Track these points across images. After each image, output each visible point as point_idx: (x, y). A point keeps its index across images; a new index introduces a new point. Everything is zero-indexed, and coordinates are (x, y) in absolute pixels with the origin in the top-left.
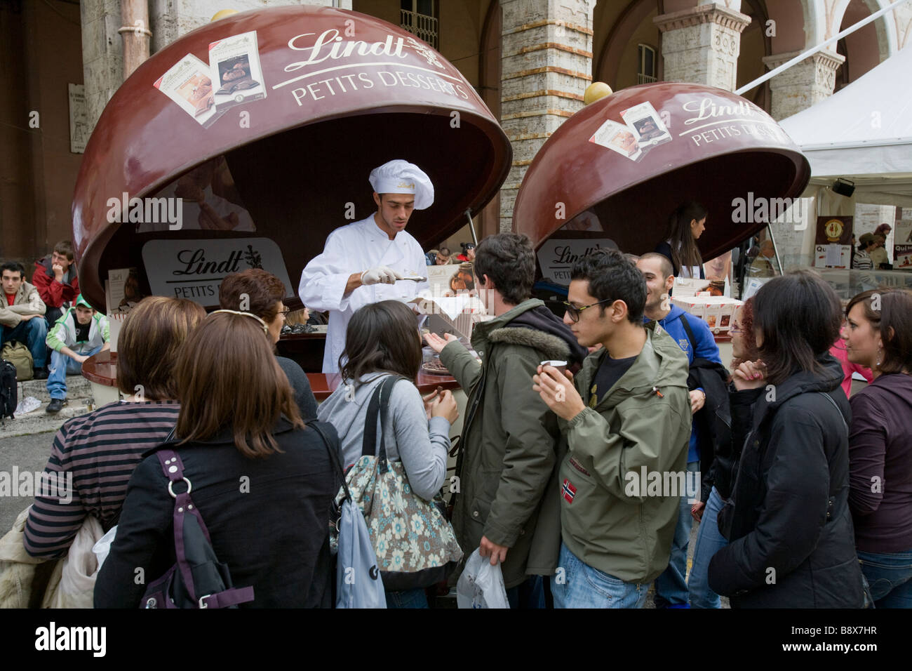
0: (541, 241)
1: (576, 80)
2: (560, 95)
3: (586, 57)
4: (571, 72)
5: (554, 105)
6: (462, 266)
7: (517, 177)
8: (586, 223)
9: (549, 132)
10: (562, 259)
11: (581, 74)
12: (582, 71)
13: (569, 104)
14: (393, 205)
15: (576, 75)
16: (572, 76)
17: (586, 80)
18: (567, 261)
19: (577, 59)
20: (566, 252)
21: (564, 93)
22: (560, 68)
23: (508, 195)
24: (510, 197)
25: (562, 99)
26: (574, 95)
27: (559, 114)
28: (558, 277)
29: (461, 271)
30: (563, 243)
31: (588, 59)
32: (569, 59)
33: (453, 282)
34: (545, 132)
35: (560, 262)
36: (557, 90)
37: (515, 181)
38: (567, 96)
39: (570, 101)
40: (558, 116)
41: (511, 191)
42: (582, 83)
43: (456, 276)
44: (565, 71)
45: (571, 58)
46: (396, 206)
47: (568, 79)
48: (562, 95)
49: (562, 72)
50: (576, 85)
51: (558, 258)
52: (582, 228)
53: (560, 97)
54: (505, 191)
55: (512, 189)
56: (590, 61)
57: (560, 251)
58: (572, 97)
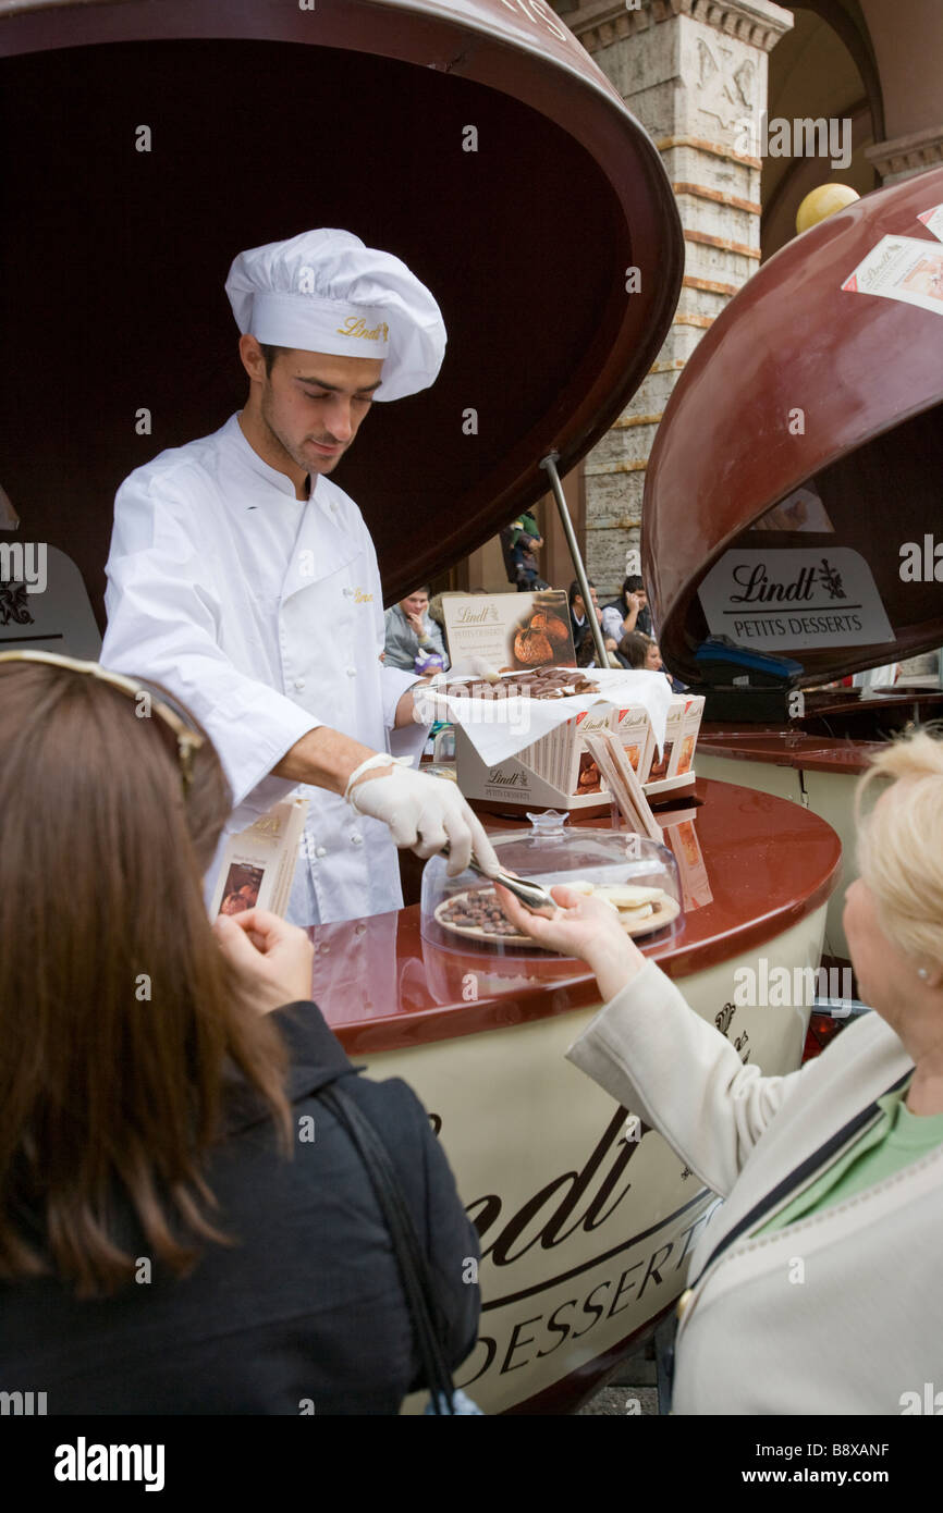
0: (714, 550)
1: (730, 258)
2: (700, 285)
3: (748, 213)
4: (720, 241)
5: (689, 307)
6: (540, 598)
7: (618, 449)
8: (796, 513)
9: (680, 359)
10: (749, 592)
11: (739, 246)
12: (740, 240)
13: (717, 303)
14: (313, 389)
15: (729, 247)
16: (722, 250)
17: (748, 257)
18: (760, 597)
19: (731, 216)
20: (758, 577)
21: (708, 283)
22: (699, 234)
23: (602, 485)
24: (605, 490)
25: (704, 296)
26: (727, 286)
27: (699, 324)
28: (743, 632)
29: (537, 610)
30: (751, 557)
31: (752, 217)
32: (716, 216)
33: (518, 640)
34: (671, 359)
35: (745, 599)
36: (694, 276)
37: (615, 459)
38: (713, 288)
39: (718, 299)
40: (697, 327)
41: (607, 479)
42: (741, 262)
43: (526, 623)
44: (710, 238)
45: (720, 213)
46: (324, 395)
47: (714, 254)
48: (704, 287)
49: (703, 241)
50: (730, 267)
51: (742, 592)
52: (787, 525)
53: (700, 291)
54: (595, 479)
55: (610, 474)
56: (756, 222)
57: (744, 575)
58: (722, 291)
